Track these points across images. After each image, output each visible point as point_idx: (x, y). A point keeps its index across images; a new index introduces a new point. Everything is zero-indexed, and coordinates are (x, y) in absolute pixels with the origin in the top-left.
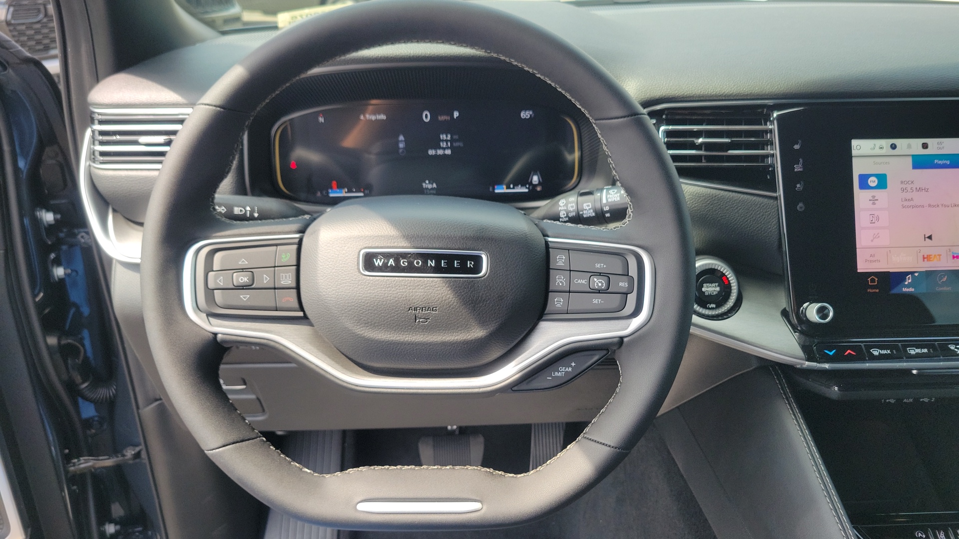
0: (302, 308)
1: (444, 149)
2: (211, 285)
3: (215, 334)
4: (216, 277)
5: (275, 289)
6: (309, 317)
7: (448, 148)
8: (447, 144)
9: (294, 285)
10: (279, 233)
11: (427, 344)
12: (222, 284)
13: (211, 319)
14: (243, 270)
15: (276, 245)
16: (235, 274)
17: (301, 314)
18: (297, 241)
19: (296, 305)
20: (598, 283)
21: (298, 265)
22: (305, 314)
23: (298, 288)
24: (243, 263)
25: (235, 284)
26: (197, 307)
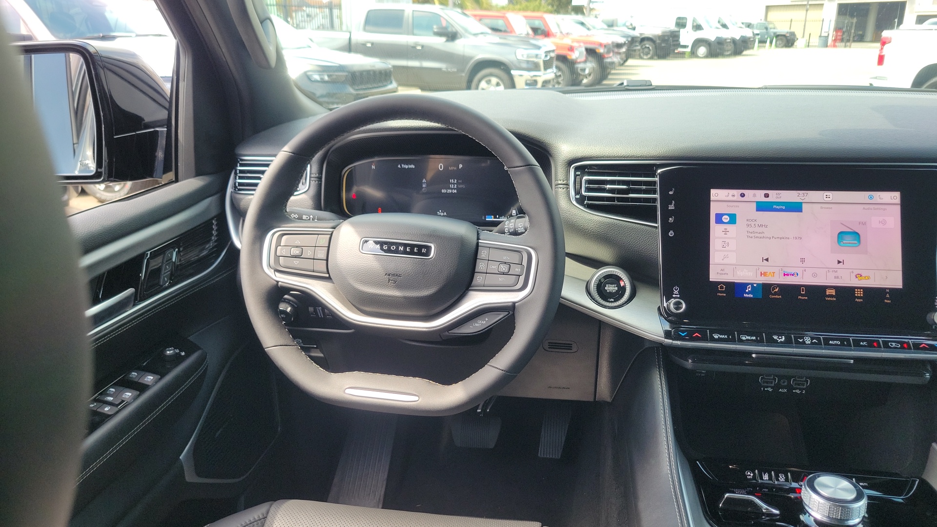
0: (328, 272)
1: (452, 189)
2: (278, 254)
3: (278, 282)
4: (281, 250)
5: (314, 259)
6: (332, 278)
7: (455, 189)
8: (454, 186)
9: (325, 258)
10: (321, 228)
11: (395, 297)
12: (284, 254)
13: (276, 273)
14: (297, 247)
15: (318, 234)
16: (292, 249)
17: (327, 275)
18: (330, 233)
19: (325, 270)
20: (504, 268)
21: (329, 247)
22: (329, 275)
23: (327, 260)
24: (298, 243)
25: (292, 254)
26: (269, 265)
